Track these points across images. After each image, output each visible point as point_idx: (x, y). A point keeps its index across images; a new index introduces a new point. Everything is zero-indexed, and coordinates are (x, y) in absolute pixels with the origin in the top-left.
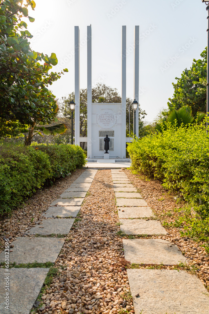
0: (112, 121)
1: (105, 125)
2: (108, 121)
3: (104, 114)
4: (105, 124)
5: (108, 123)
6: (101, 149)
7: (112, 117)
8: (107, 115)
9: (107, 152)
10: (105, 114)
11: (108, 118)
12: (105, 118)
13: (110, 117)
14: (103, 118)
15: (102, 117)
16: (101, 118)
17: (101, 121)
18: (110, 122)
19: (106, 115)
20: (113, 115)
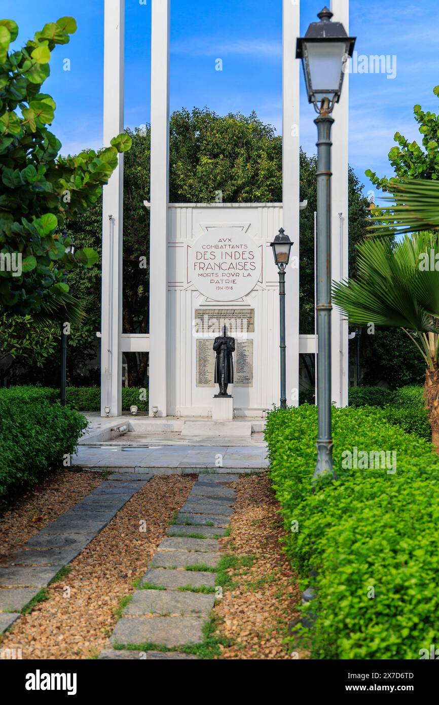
0: (246, 273)
1: (219, 288)
2: (232, 271)
3: (216, 247)
4: (218, 282)
5: (231, 278)
6: (202, 381)
7: (247, 255)
8: (229, 250)
9: (223, 394)
10: (220, 244)
11: (229, 260)
12: (218, 260)
13: (237, 255)
14: (212, 262)
15: (208, 256)
16: (202, 260)
17: (201, 272)
18: (237, 275)
19: (224, 250)
20: (248, 250)
